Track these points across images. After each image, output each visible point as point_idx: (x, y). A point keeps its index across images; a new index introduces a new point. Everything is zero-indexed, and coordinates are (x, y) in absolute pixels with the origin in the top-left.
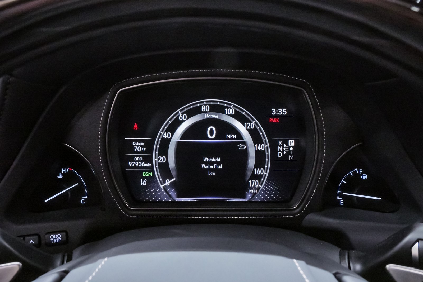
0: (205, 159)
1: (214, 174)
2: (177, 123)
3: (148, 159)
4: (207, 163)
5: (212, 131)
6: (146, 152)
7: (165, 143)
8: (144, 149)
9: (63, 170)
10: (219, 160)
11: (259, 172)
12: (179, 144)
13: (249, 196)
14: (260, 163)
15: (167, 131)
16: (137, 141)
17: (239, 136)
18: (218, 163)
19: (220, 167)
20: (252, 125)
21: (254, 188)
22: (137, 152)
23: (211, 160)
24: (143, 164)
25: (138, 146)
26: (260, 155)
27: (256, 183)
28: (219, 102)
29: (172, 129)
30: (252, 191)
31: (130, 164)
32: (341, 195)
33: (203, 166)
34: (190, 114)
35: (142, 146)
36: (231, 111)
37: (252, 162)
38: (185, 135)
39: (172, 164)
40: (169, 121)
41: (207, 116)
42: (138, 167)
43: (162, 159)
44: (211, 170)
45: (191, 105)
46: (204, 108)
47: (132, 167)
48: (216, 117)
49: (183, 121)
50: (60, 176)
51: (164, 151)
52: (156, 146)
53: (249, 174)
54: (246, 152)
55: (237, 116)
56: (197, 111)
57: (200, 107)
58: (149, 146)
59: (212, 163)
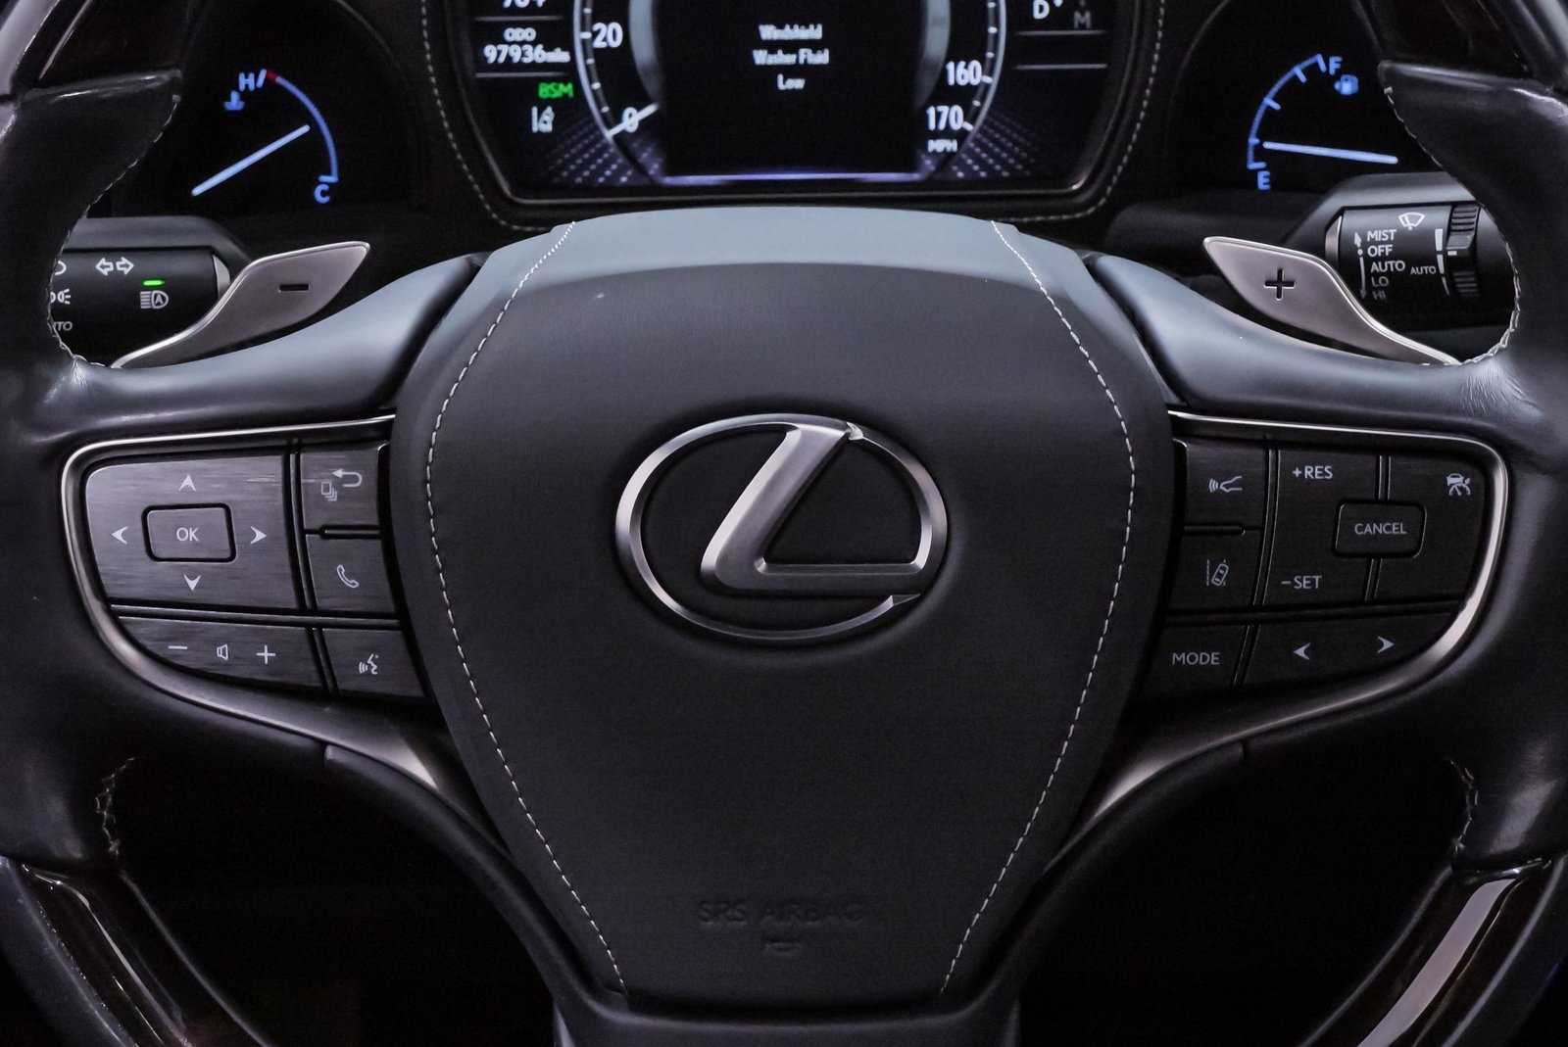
0: (768, 32)
1: (798, 84)
3: (555, 34)
4: (772, 46)
6: (548, 8)
9: (246, 81)
10: (815, 32)
11: (964, 74)
13: (929, 164)
14: (967, 40)
18: (814, 45)
19: (823, 58)
21: (948, 133)
22: (514, 9)
23: (786, 34)
24: (539, 54)
27: (953, 116)
30: (937, 145)
31: (490, 52)
32: (1261, 154)
33: (761, 57)
37: (937, 39)
39: (644, 50)
42: (521, 66)
43: (609, 35)
44: (790, 71)
47: (496, 67)
50: (235, 102)
53: (927, 83)
59: (791, 47)
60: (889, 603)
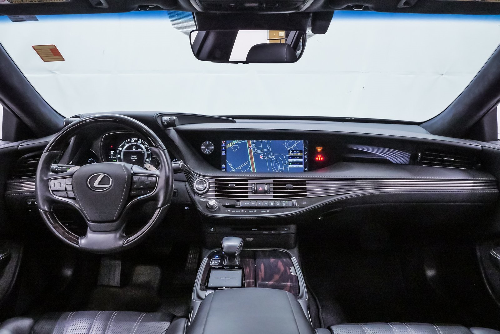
0: (132, 156)
2: (124, 145)
3: (115, 156)
4: (132, 157)
5: (134, 148)
6: (114, 154)
7: (120, 151)
8: (114, 153)
9: (90, 159)
10: (136, 156)
11: (147, 160)
12: (124, 152)
14: (148, 157)
15: (121, 148)
16: (112, 151)
17: (142, 149)
19: (136, 158)
20: (146, 146)
22: (112, 154)
23: (134, 156)
24: (114, 158)
25: (112, 152)
26: (148, 155)
28: (137, 139)
29: (123, 147)
31: (110, 157)
33: (131, 158)
34: (128, 143)
35: (113, 152)
36: (140, 142)
37: (146, 157)
38: (127, 149)
39: (122, 157)
40: (121, 145)
41: (133, 143)
42: (112, 159)
43: (119, 156)
44: (134, 159)
45: (128, 140)
46: (132, 141)
47: (110, 159)
48: (136, 144)
49: (126, 145)
50: (89, 161)
51: (120, 154)
52: (118, 152)
53: (145, 160)
54: (144, 154)
55: (142, 143)
56: (130, 142)
57: (131, 141)
58: (116, 152)
59: (134, 157)
60: (108, 188)
